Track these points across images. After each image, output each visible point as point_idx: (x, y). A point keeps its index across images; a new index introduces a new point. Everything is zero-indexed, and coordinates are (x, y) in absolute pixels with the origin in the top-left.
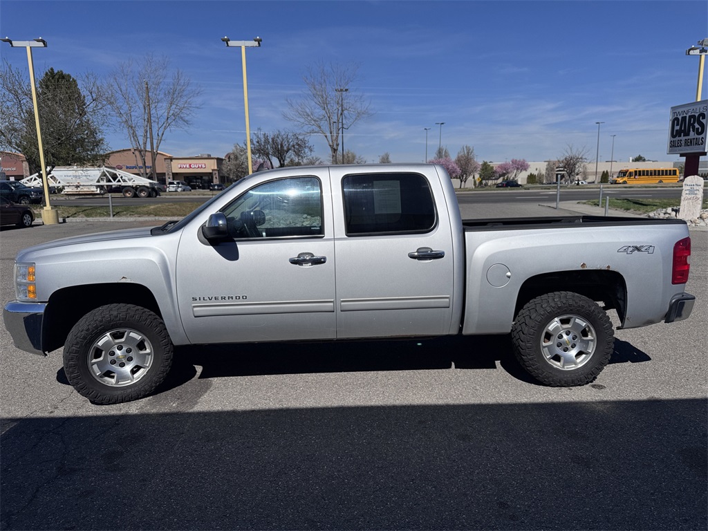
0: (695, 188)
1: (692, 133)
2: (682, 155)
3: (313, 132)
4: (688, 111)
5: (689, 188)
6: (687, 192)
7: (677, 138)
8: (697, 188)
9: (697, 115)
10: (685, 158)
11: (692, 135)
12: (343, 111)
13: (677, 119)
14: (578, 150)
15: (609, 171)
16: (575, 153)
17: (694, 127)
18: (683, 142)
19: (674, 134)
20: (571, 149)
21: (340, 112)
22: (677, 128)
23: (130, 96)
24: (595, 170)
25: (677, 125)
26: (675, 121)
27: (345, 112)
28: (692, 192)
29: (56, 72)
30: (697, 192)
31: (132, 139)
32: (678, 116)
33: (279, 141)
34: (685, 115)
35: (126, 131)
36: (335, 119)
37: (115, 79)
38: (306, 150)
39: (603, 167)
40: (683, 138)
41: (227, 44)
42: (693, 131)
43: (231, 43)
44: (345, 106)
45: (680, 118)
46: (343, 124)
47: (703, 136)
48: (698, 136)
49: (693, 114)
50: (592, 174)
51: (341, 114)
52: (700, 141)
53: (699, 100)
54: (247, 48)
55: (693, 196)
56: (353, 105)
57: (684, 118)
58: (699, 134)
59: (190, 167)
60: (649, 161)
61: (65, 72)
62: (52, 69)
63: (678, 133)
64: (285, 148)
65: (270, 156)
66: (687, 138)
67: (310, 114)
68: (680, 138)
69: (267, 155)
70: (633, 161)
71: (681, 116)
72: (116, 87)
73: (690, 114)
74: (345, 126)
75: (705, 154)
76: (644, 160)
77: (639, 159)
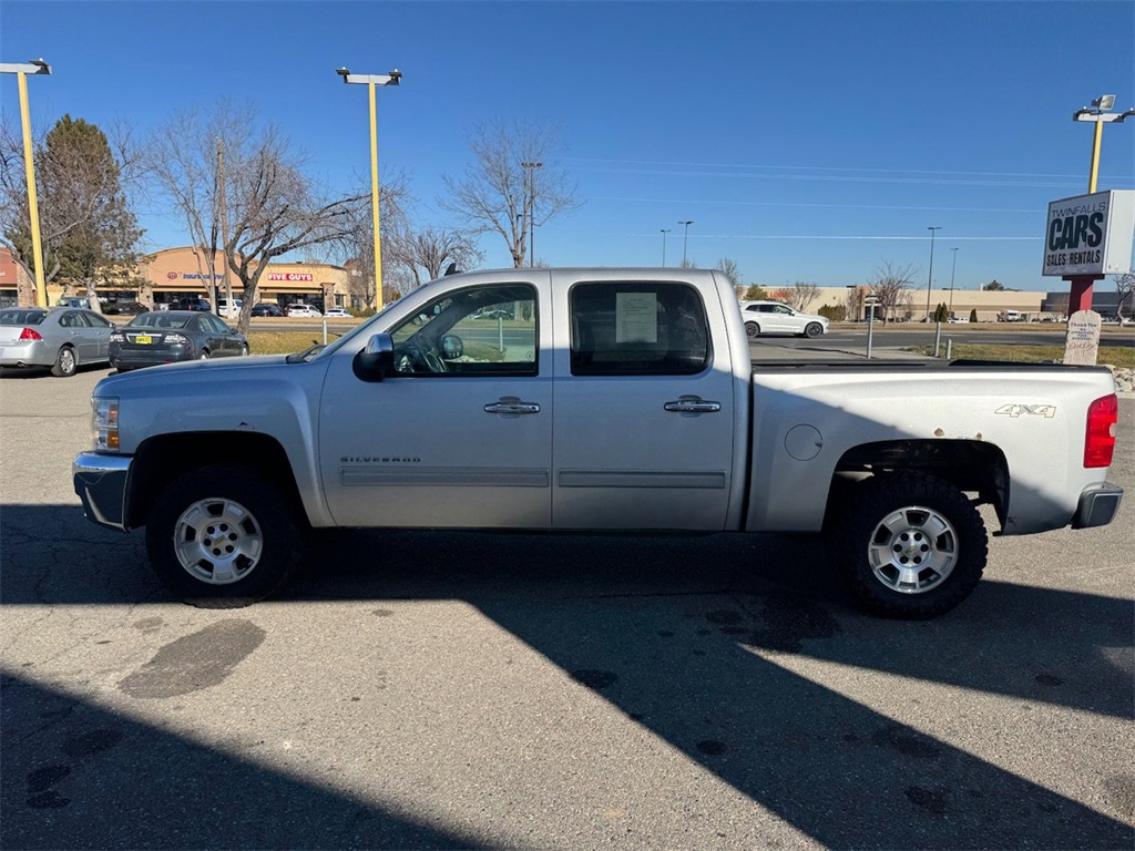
0: (1088, 329)
1: (1081, 243)
2: (1066, 278)
3: (485, 228)
4: (1076, 209)
5: (1077, 329)
6: (1075, 335)
7: (1059, 251)
8: (1091, 329)
9: (1089, 215)
10: (1070, 282)
11: (1082, 247)
12: (532, 197)
13: (1058, 221)
14: (900, 268)
15: (947, 304)
16: (896, 275)
17: (1084, 234)
18: (1067, 257)
19: (1053, 244)
20: (889, 268)
21: (528, 200)
22: (1058, 235)
23: (193, 162)
24: (926, 303)
25: (1059, 230)
26: (1055, 224)
27: (537, 199)
28: (1083, 335)
29: (73, 120)
30: (1091, 336)
31: (194, 230)
32: (1061, 217)
33: (430, 242)
34: (1071, 215)
35: (184, 218)
36: (520, 210)
37: (169, 135)
38: (474, 258)
39: (939, 298)
40: (1067, 251)
41: (346, 78)
42: (1084, 240)
43: (352, 78)
44: (536, 189)
45: (1063, 219)
46: (532, 219)
47: (1098, 248)
48: (1092, 249)
49: (1083, 213)
50: (921, 307)
51: (530, 202)
52: (1095, 257)
53: (1093, 191)
54: (378, 86)
55: (1084, 341)
56: (549, 188)
57: (1069, 220)
58: (1093, 244)
59: (288, 279)
60: (1009, 289)
61: (89, 122)
62: (67, 116)
63: (1061, 243)
64: (440, 253)
65: (416, 264)
66: (1074, 250)
67: (480, 200)
68: (1062, 252)
69: (410, 262)
70: (984, 289)
71: (1065, 216)
72: (170, 146)
73: (1078, 214)
74: (535, 222)
75: (1102, 277)
76: (1001, 289)
77: (993, 287)
